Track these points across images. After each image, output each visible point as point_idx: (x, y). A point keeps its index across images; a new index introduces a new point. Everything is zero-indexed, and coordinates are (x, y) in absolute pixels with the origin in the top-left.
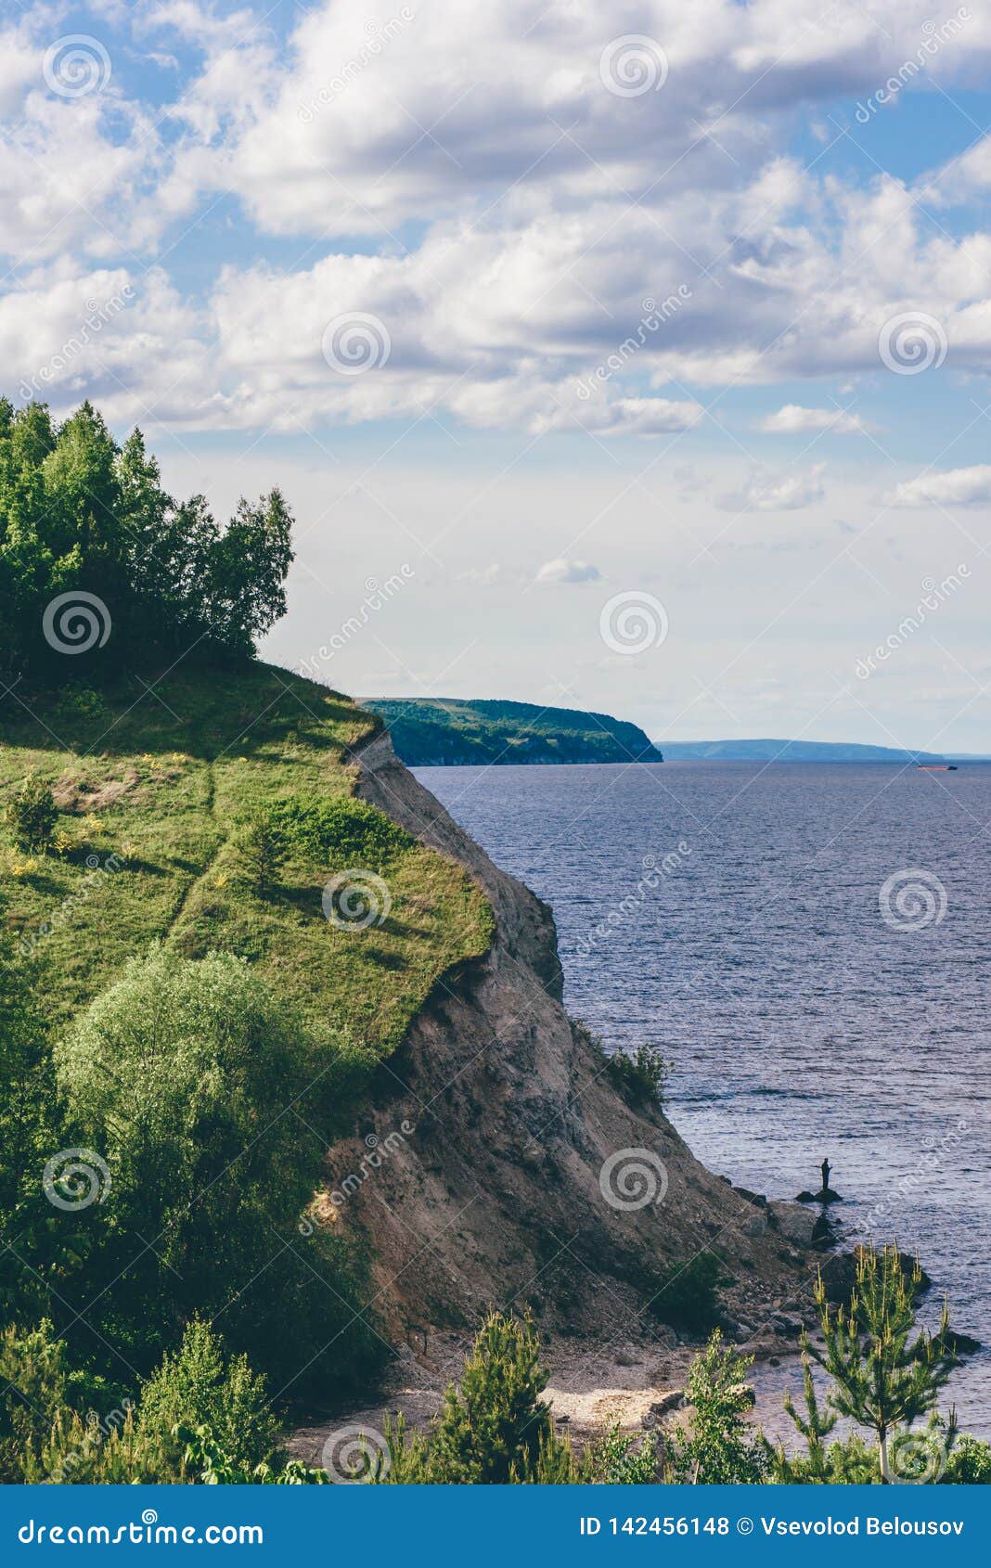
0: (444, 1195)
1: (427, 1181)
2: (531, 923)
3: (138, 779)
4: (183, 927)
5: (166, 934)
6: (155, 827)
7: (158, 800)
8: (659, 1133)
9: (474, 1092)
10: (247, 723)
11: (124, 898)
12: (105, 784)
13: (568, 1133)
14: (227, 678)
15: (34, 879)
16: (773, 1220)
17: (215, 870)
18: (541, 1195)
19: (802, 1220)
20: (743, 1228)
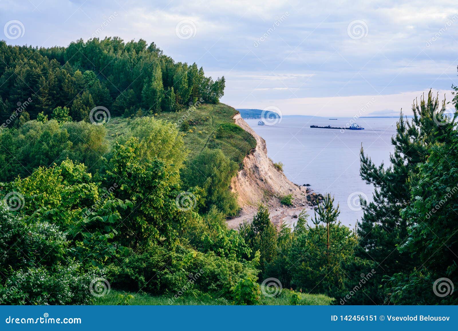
0: (249, 185)
1: (246, 183)
2: (262, 143)
3: (201, 121)
4: (208, 143)
5: (206, 145)
6: (204, 128)
7: (204, 124)
8: (282, 175)
9: (254, 169)
10: (218, 112)
11: (199, 139)
12: (196, 121)
13: (268, 175)
14: (215, 105)
15: (185, 136)
16: (300, 189)
17: (213, 135)
18: (264, 185)
19: (304, 189)
20: (295, 190)
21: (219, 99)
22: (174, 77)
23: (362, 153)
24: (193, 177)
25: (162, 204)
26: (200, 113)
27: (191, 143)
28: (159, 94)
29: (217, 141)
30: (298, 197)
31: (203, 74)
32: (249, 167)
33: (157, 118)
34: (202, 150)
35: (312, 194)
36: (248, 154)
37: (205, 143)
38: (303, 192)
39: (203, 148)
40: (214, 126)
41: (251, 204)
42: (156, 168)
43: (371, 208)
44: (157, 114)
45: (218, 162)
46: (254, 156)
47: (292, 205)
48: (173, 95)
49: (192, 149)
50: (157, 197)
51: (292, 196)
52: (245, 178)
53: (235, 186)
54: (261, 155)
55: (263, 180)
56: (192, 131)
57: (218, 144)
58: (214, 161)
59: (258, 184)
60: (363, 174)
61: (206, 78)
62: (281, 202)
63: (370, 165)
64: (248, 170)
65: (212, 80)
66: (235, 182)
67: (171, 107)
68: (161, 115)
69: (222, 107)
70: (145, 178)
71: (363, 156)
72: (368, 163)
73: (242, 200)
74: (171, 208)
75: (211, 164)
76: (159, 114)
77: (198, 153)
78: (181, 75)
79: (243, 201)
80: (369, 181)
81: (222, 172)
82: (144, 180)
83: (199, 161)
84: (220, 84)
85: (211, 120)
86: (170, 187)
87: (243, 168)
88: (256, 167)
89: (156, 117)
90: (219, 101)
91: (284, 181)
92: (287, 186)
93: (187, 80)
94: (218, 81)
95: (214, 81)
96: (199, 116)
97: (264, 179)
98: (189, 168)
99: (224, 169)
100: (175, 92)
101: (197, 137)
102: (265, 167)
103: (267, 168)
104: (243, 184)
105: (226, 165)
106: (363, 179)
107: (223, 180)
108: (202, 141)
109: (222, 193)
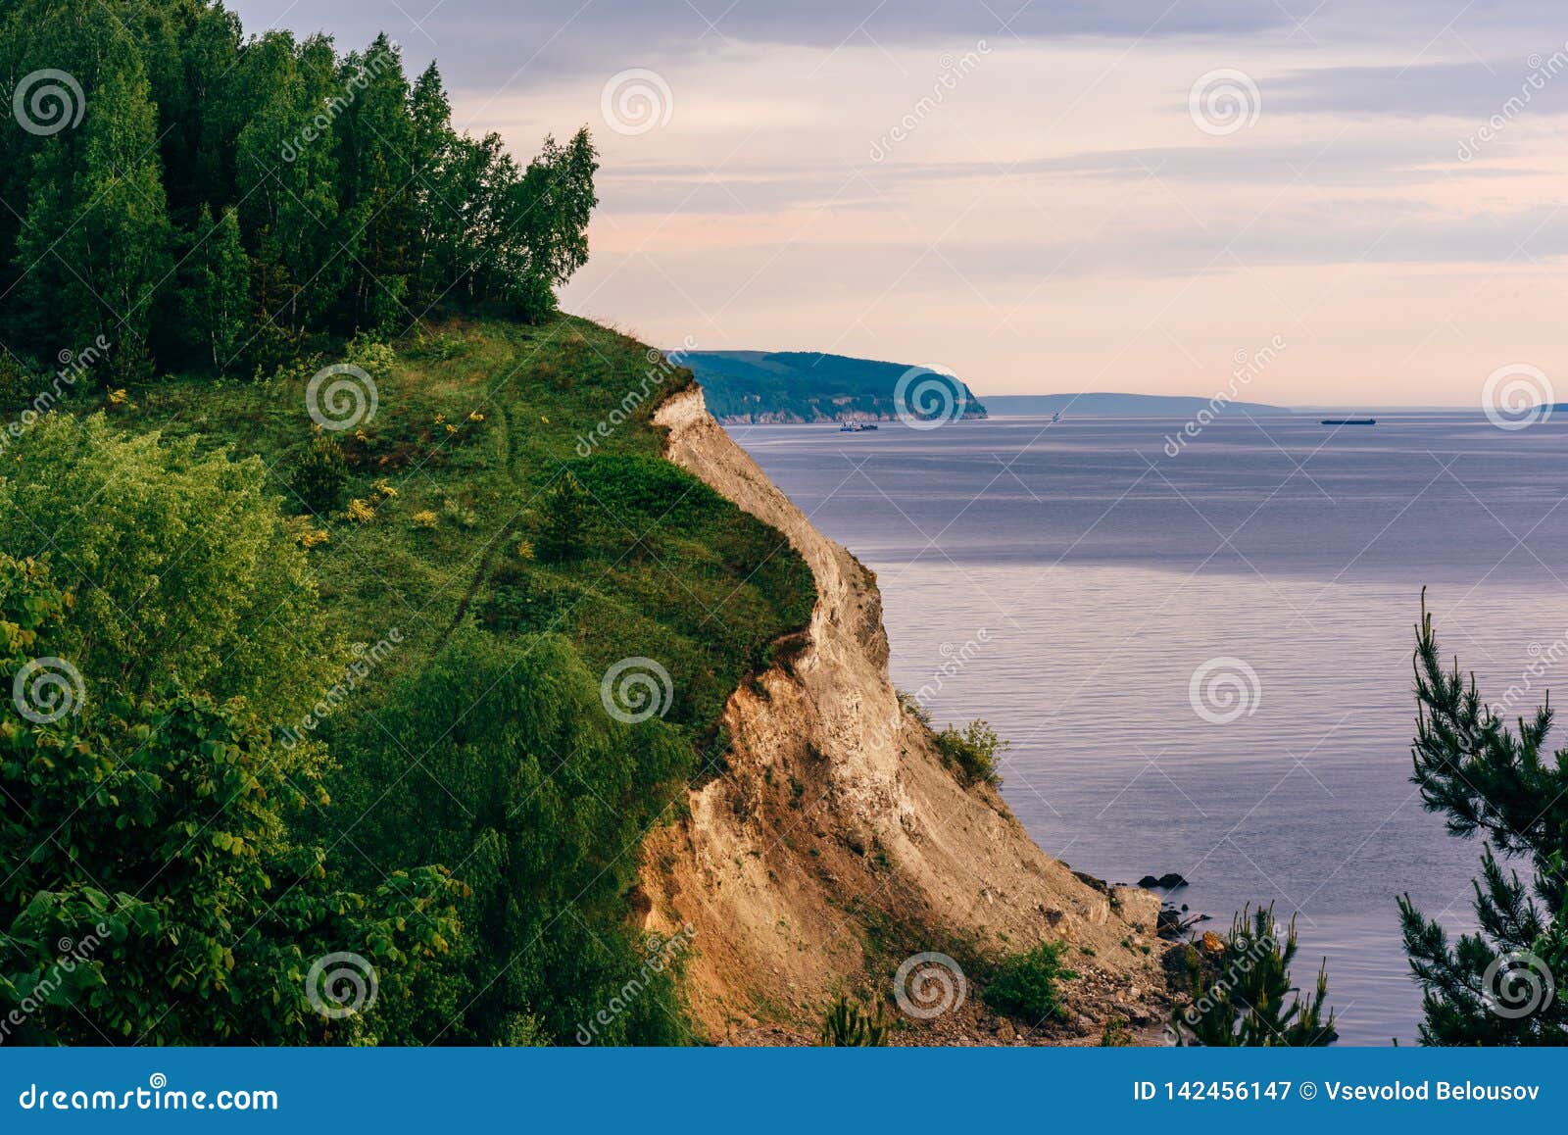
0: (765, 881)
1: (746, 865)
2: (854, 591)
3: (432, 438)
4: (482, 596)
5: (465, 604)
6: (451, 490)
7: (454, 461)
8: (993, 814)
9: (796, 770)
10: (548, 379)
11: (419, 565)
12: (397, 444)
13: (896, 814)
14: (526, 330)
15: (322, 546)
16: (1115, 906)
17: (516, 535)
18: (868, 880)
19: (1146, 906)
20: (1084, 914)
21: (555, 289)
22: (244, 138)
23: (1427, 651)
24: (377, 829)
25: (221, 976)
26: (423, 384)
27: (362, 595)
28: (135, 253)
29: (544, 579)
30: (1101, 962)
31: (440, 111)
32: (767, 761)
33: (125, 421)
34: (439, 644)
35: (1198, 945)
36: (760, 669)
37: (461, 595)
38: (1140, 930)
39: (446, 632)
40: (521, 473)
41: (776, 1014)
42: (183, 752)
43: (1468, 968)
44: (121, 393)
45: (554, 723)
46: (800, 684)
47: (1064, 1021)
48: (236, 261)
49: (368, 633)
50: (192, 932)
51: (1060, 958)
52: (739, 836)
53: (671, 889)
54: (847, 675)
55: (858, 850)
56: (369, 514)
57: (547, 601)
58: (521, 716)
59: (823, 876)
60: (1432, 775)
61: (466, 145)
62: (988, 999)
63: (1470, 721)
64: (760, 782)
65: (506, 159)
66: (666, 865)
67: (222, 342)
68: (151, 397)
69: (577, 345)
70: (115, 812)
71: (1432, 667)
72: (1462, 708)
73: (716, 986)
74: (277, 998)
75: (500, 741)
76: (135, 394)
77: (414, 665)
78: (292, 121)
79: (723, 994)
80: (1468, 813)
81: (576, 790)
82: (111, 826)
83: (416, 722)
84: (561, 184)
85: (499, 433)
86: (266, 872)
87: (725, 766)
88: (813, 758)
89: (120, 413)
90: (555, 301)
91: (1004, 852)
92: (1030, 893)
93: (331, 155)
94: (544, 161)
95: (522, 162)
96: (418, 405)
97: (864, 835)
98: (349, 764)
99: (594, 774)
100: (250, 242)
101: (401, 554)
102: (877, 758)
103: (886, 768)
104: (721, 874)
105: (602, 742)
106: (1432, 805)
107: (584, 851)
108: (445, 580)
109: (581, 939)
